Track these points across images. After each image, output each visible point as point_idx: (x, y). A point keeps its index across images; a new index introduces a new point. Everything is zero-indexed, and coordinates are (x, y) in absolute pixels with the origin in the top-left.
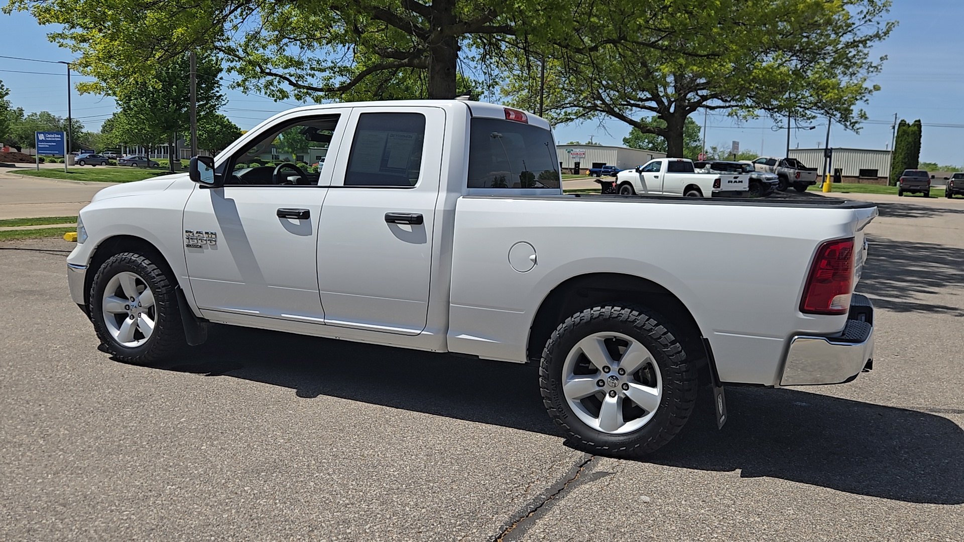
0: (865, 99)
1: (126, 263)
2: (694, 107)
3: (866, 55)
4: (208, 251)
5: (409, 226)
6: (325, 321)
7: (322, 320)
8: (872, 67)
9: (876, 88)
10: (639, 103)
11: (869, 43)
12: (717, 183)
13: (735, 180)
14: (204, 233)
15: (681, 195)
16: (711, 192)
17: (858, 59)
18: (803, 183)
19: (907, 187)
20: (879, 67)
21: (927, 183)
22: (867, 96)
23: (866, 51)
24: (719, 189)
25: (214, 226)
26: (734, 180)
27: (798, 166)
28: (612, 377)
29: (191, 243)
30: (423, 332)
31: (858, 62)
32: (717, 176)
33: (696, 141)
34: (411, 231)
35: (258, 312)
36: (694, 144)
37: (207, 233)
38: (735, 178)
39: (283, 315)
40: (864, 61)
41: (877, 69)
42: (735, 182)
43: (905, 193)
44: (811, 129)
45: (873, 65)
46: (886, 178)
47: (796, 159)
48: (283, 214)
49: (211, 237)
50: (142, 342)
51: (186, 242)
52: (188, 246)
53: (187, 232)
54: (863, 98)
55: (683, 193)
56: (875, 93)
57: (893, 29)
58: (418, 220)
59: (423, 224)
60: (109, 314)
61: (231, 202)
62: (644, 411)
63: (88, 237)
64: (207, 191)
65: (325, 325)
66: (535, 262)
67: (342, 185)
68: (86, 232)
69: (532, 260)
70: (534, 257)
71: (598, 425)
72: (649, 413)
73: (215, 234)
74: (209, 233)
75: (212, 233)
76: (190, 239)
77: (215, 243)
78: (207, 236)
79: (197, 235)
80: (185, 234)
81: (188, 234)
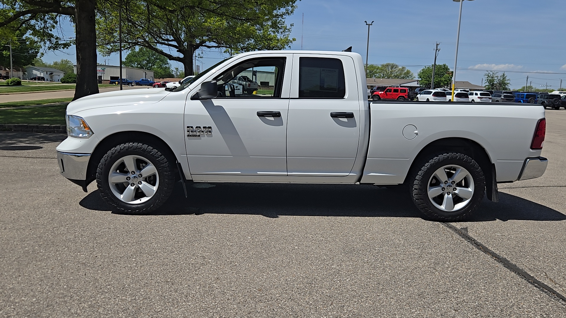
0: (289, 45)
1: (134, 149)
2: (197, 46)
3: (284, 22)
4: (205, 138)
5: (346, 119)
6: (288, 173)
7: (286, 173)
8: (287, 29)
9: (294, 40)
10: (166, 42)
11: (284, 16)
14: (202, 128)
17: (280, 25)
18: (252, 90)
20: (290, 30)
22: (290, 44)
23: (283, 20)
25: (210, 122)
27: (248, 80)
28: (449, 185)
29: (191, 134)
30: (350, 174)
31: (280, 26)
33: (166, 64)
34: (347, 121)
35: (239, 173)
36: (165, 66)
37: (204, 128)
39: (258, 173)
40: (283, 26)
41: (289, 30)
45: (287, 28)
46: (273, 86)
47: (246, 77)
48: (261, 115)
49: (209, 129)
50: (144, 200)
51: (187, 133)
52: (188, 136)
53: (188, 127)
56: (293, 42)
57: (295, 10)
58: (350, 116)
59: (354, 118)
60: (112, 185)
61: (220, 108)
62: (463, 199)
63: (94, 133)
64: (198, 102)
65: (287, 176)
66: (417, 134)
67: (298, 97)
68: (91, 131)
69: (415, 133)
70: (416, 132)
71: (444, 208)
72: (467, 199)
73: (210, 128)
74: (206, 127)
75: (208, 127)
76: (190, 131)
77: (210, 133)
78: (205, 129)
79: (197, 129)
80: (186, 129)
81: (189, 129)
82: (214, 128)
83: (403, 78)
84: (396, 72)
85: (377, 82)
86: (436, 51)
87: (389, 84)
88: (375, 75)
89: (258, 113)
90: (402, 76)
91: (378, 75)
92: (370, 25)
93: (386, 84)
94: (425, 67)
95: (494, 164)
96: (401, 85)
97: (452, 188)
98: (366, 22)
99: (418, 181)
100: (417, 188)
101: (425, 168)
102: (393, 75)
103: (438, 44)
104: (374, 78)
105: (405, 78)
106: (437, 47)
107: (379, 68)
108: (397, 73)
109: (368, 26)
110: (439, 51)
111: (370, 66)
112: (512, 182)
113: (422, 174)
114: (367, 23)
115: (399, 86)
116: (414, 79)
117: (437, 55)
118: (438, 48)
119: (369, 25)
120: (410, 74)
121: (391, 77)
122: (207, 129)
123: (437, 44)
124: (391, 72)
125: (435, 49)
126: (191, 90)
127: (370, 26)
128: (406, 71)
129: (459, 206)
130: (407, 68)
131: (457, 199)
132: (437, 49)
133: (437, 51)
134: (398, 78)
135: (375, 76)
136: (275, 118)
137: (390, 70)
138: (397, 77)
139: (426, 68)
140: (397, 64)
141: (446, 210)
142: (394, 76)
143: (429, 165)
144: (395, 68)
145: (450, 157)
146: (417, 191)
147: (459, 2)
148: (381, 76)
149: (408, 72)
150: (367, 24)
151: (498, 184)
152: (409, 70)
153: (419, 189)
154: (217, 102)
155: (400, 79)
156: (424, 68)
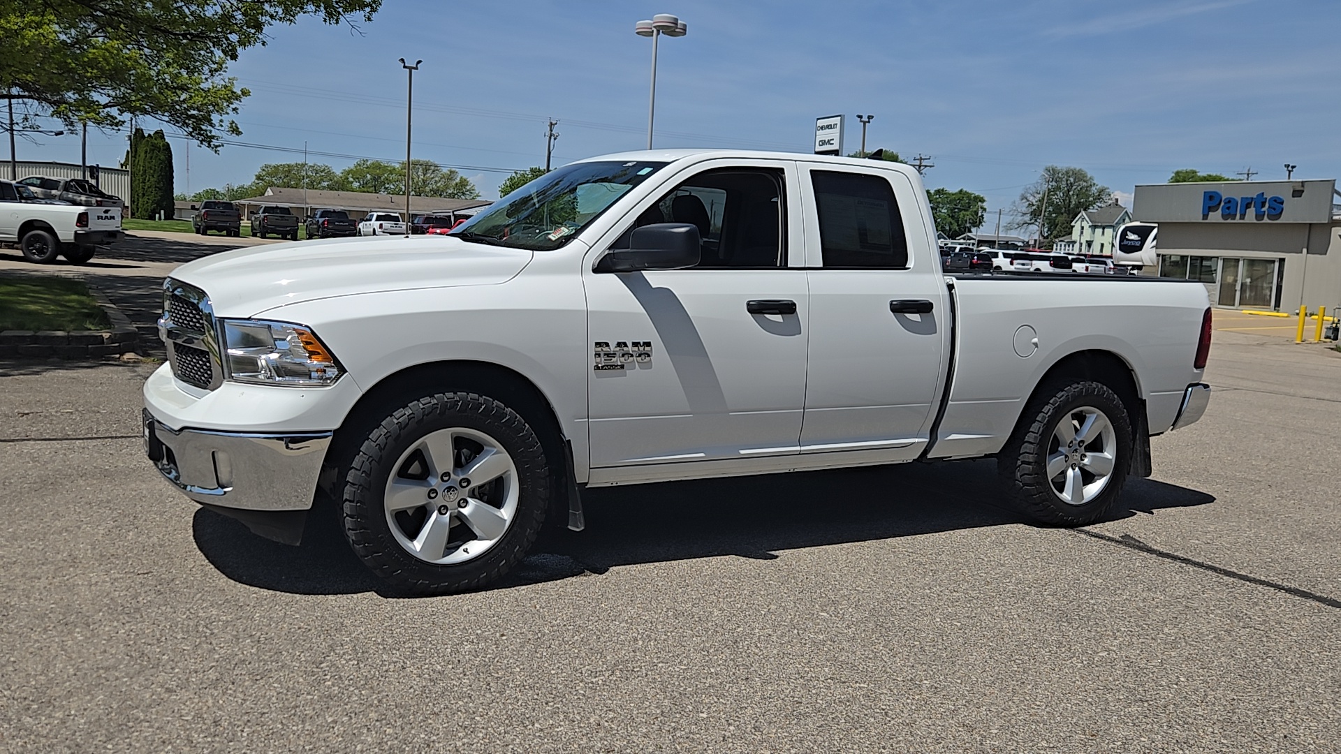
0: (232, 107)
1: (459, 411)
4: (635, 373)
5: (917, 315)
6: (803, 448)
7: (798, 448)
12: (82, 219)
13: (106, 215)
14: (630, 345)
15: (15, 237)
16: (73, 233)
19: (213, 223)
21: (237, 218)
24: (86, 229)
26: (104, 215)
28: (1075, 450)
29: (604, 362)
30: (912, 441)
32: (81, 209)
34: (920, 320)
35: (702, 455)
37: (635, 344)
38: (106, 212)
39: (742, 452)
42: (106, 217)
43: (209, 232)
44: (57, 134)
48: (756, 309)
49: (644, 348)
50: (478, 548)
52: (597, 367)
53: (597, 344)
54: (231, 105)
55: (17, 233)
58: (927, 308)
59: (931, 313)
60: (391, 515)
61: (666, 293)
62: (1094, 476)
63: (345, 371)
64: (612, 277)
65: (800, 454)
66: (1036, 345)
67: (821, 265)
68: (337, 363)
69: (1034, 344)
70: (1035, 340)
71: (1070, 498)
72: (1104, 476)
73: (648, 344)
74: (639, 343)
75: (644, 343)
76: (602, 355)
77: (648, 359)
78: (636, 349)
79: (618, 349)
80: (593, 350)
81: (599, 349)
82: (658, 347)
83: (452, 196)
84: (436, 182)
85: (398, 205)
86: (550, 138)
87: (426, 208)
88: (387, 186)
89: (748, 304)
90: (450, 192)
91: (392, 187)
92: (414, 68)
93: (420, 209)
94: (516, 173)
95: (1145, 400)
96: (455, 213)
97: (1078, 455)
98: (402, 60)
99: (1032, 446)
100: (1031, 461)
101: (1044, 418)
102: (427, 189)
103: (554, 122)
104: (383, 194)
105: (456, 196)
106: (551, 131)
107: (394, 169)
108: (439, 185)
109: (408, 70)
110: (555, 139)
111: (373, 164)
112: (1162, 433)
113: (1041, 429)
114: (406, 65)
115: (451, 214)
116: (478, 199)
117: (551, 149)
118: (553, 132)
119: (411, 69)
120: (468, 188)
121: (423, 192)
122: (641, 349)
123: (551, 124)
124: (423, 180)
125: (548, 134)
126: (590, 248)
127: (413, 71)
128: (458, 180)
129: (1093, 489)
130: (462, 174)
131: (1088, 477)
132: (551, 135)
133: (553, 138)
134: (441, 195)
135: (386, 188)
136: (784, 315)
137: (422, 177)
138: (437, 192)
139: (519, 176)
140: (436, 163)
141: (1074, 501)
142: (431, 190)
143: (1051, 411)
144: (434, 171)
145: (1084, 390)
146: (1031, 467)
147: (651, 38)
148: (401, 190)
149: (464, 183)
150: (405, 67)
151: (1150, 438)
152: (464, 177)
153: (1036, 462)
154: (656, 278)
155: (445, 197)
156: (514, 175)
